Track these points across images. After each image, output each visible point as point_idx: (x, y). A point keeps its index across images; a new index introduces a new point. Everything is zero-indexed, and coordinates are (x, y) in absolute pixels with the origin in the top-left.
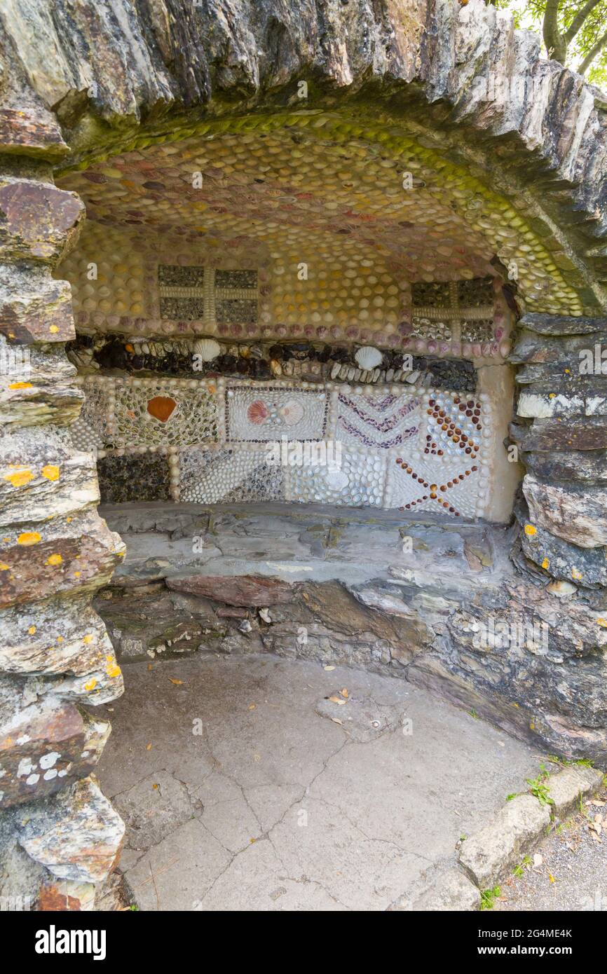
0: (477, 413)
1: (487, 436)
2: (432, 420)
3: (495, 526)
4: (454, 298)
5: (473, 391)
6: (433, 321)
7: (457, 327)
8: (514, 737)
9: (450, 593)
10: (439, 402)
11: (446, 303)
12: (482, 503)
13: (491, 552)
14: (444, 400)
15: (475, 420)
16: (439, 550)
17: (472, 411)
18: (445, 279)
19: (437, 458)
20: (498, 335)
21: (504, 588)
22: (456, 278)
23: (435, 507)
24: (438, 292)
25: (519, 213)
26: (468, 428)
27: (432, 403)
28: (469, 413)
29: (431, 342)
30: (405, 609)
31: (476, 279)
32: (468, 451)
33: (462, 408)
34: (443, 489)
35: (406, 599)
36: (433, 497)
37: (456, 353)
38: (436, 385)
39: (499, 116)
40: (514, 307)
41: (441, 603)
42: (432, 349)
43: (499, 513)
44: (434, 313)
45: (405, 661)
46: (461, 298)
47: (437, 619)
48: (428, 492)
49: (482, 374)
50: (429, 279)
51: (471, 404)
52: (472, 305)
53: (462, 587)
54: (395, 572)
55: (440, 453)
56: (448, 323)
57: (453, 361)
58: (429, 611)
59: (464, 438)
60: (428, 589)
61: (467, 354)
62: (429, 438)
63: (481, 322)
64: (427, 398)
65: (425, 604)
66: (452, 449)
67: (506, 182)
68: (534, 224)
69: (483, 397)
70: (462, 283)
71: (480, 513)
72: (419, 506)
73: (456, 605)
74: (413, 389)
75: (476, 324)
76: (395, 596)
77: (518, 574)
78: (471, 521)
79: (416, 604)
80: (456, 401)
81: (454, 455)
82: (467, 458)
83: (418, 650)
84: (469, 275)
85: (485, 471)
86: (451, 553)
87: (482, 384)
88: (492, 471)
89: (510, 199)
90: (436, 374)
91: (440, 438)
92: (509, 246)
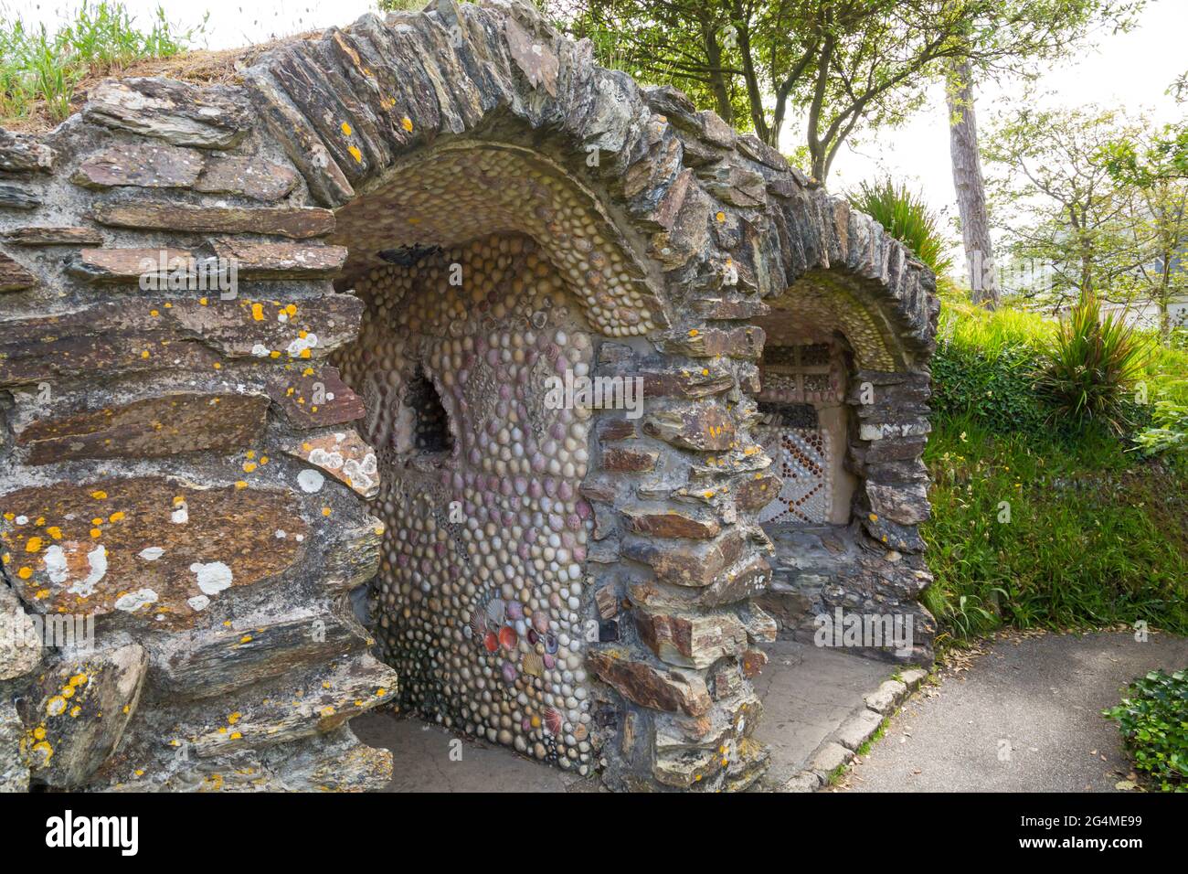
0: (820, 443)
1: (829, 461)
2: (786, 451)
3: (839, 526)
4: (798, 360)
5: (815, 427)
6: (781, 375)
7: (800, 380)
8: (873, 659)
9: (821, 571)
10: (790, 437)
11: (791, 362)
12: (828, 511)
13: (841, 541)
14: (794, 435)
15: (818, 449)
16: (807, 545)
17: (817, 443)
18: (790, 344)
19: (793, 480)
20: (834, 386)
21: (858, 562)
22: (799, 344)
23: (793, 518)
24: (784, 354)
25: (869, 313)
26: (814, 457)
27: (785, 438)
28: (813, 444)
29: (779, 392)
30: (791, 588)
31: (815, 345)
32: (815, 473)
33: (808, 440)
34: (798, 504)
35: (791, 581)
36: (791, 511)
37: (800, 400)
38: (785, 424)
39: (872, 270)
40: (850, 365)
41: (816, 578)
42: (781, 397)
43: (841, 517)
44: (781, 369)
45: (793, 627)
46: (803, 358)
47: (814, 592)
48: (786, 507)
49: (821, 415)
50: (778, 344)
51: (814, 437)
52: (813, 364)
53: (830, 564)
54: (783, 561)
55: (794, 476)
56: (792, 376)
57: (798, 405)
58: (808, 586)
59: (812, 463)
60: (807, 570)
61: (809, 400)
62: (785, 465)
63: (820, 376)
64: (780, 435)
65: (805, 582)
66: (803, 472)
67: (867, 298)
68: (876, 319)
69: (825, 431)
70: (804, 347)
71: (827, 519)
72: (781, 519)
73: (826, 579)
74: (769, 428)
75: (815, 378)
76: (782, 580)
77: (864, 552)
78: (821, 525)
79: (798, 583)
80: (803, 436)
81: (806, 476)
82: (815, 479)
83: (802, 617)
84: (810, 342)
85: (828, 486)
86: (814, 547)
87: (822, 422)
88: (833, 486)
89: (865, 306)
90: (785, 416)
91: (794, 465)
92: (859, 330)
